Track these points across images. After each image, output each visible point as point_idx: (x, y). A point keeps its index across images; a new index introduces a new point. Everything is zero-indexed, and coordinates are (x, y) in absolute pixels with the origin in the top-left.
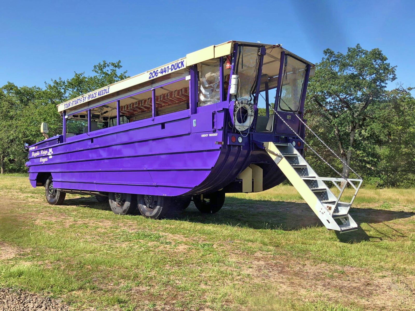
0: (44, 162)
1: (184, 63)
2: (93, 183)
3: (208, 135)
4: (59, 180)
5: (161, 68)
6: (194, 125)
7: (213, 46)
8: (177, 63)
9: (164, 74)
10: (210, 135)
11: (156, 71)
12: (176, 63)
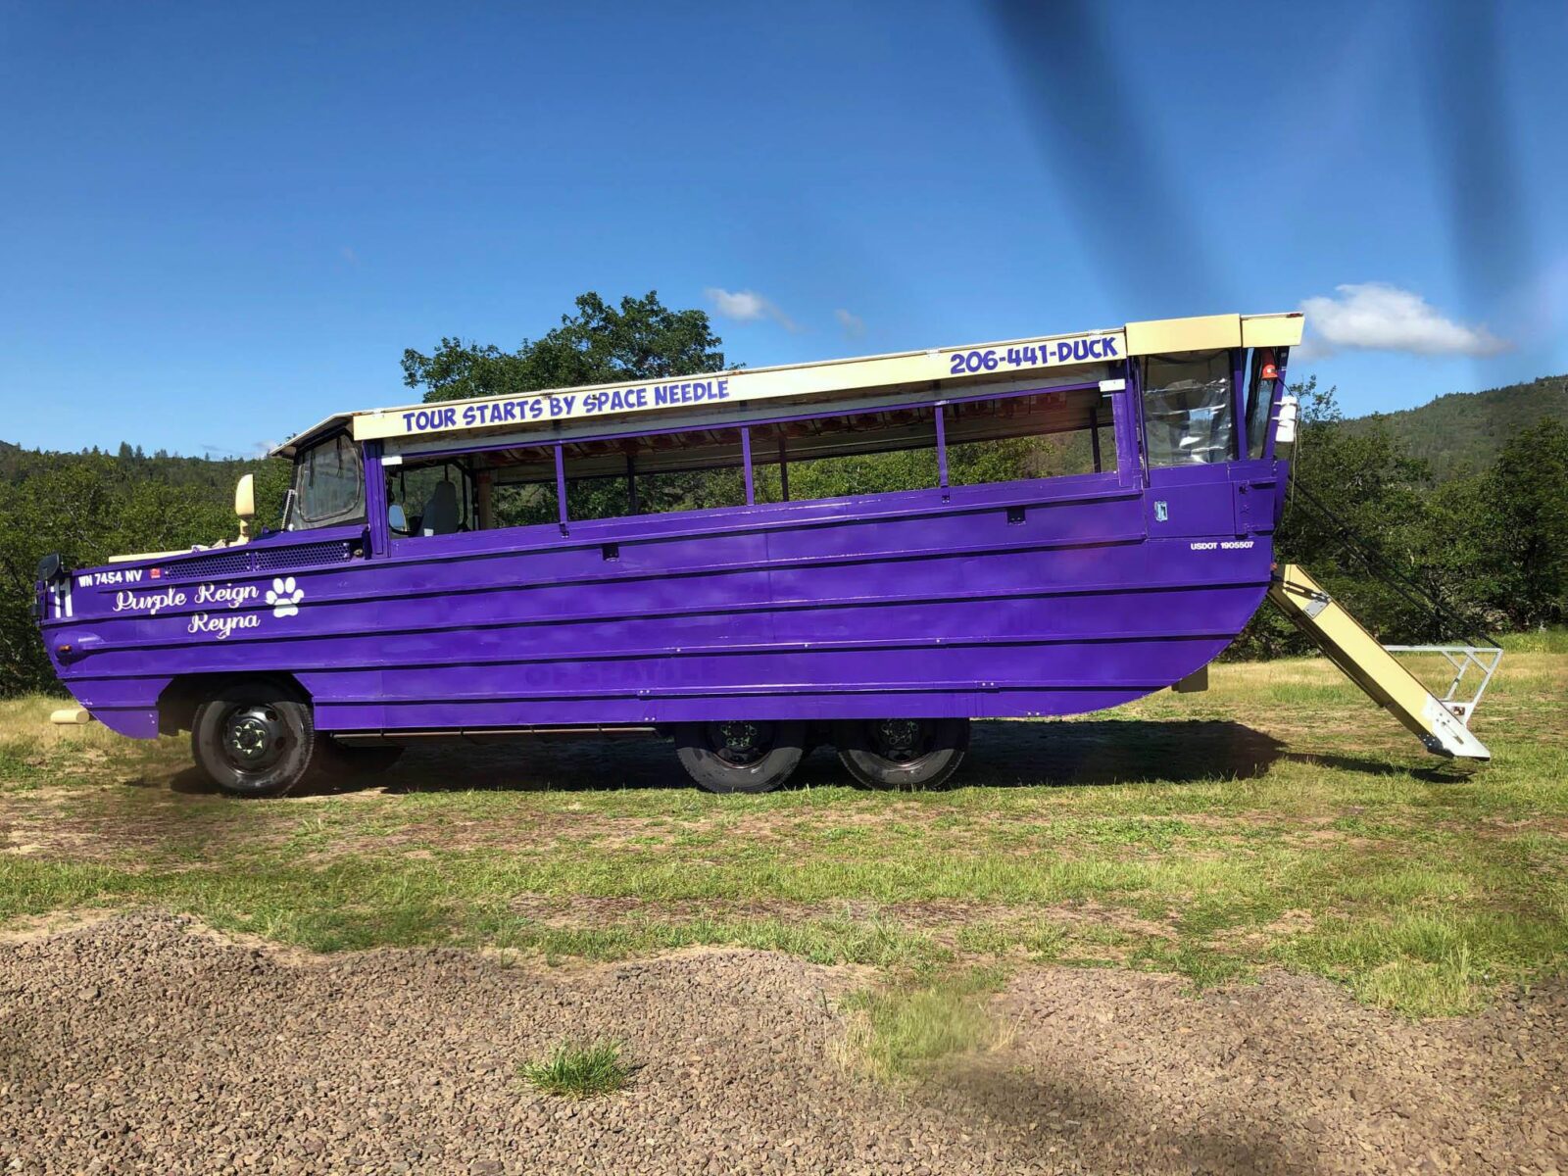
0: (228, 634)
1: (1113, 344)
2: (635, 696)
3: (1219, 546)
4: (371, 698)
5: (1010, 347)
6: (1162, 516)
7: (1236, 316)
8: (1084, 342)
9: (1026, 365)
10: (1225, 545)
11: (982, 352)
12: (1080, 340)
